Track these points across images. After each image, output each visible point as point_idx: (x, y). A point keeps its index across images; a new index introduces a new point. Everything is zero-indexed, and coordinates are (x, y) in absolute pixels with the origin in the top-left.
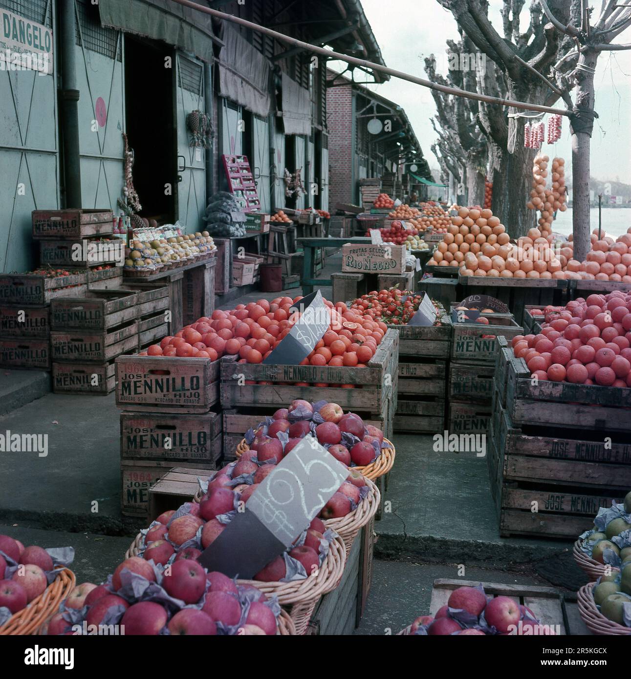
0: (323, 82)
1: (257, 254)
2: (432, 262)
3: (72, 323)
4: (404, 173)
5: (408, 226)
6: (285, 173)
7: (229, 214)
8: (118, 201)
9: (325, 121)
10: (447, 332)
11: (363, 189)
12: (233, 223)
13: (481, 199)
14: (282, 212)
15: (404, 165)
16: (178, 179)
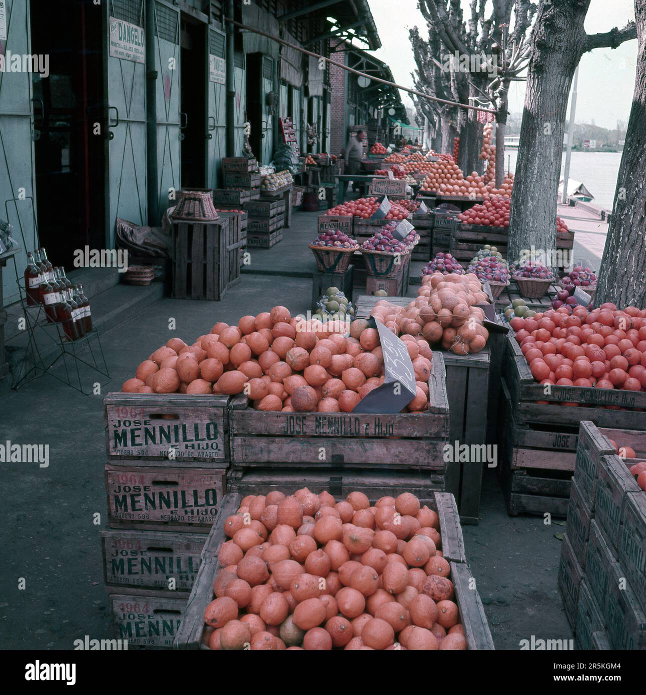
0: (328, 49)
1: (301, 185)
2: (423, 188)
3: (253, 214)
4: (382, 117)
5: (401, 168)
6: (308, 126)
7: (290, 158)
8: (243, 152)
9: (329, 80)
10: (432, 216)
12: (292, 165)
13: (452, 147)
14: (310, 156)
15: (382, 110)
16: (262, 136)
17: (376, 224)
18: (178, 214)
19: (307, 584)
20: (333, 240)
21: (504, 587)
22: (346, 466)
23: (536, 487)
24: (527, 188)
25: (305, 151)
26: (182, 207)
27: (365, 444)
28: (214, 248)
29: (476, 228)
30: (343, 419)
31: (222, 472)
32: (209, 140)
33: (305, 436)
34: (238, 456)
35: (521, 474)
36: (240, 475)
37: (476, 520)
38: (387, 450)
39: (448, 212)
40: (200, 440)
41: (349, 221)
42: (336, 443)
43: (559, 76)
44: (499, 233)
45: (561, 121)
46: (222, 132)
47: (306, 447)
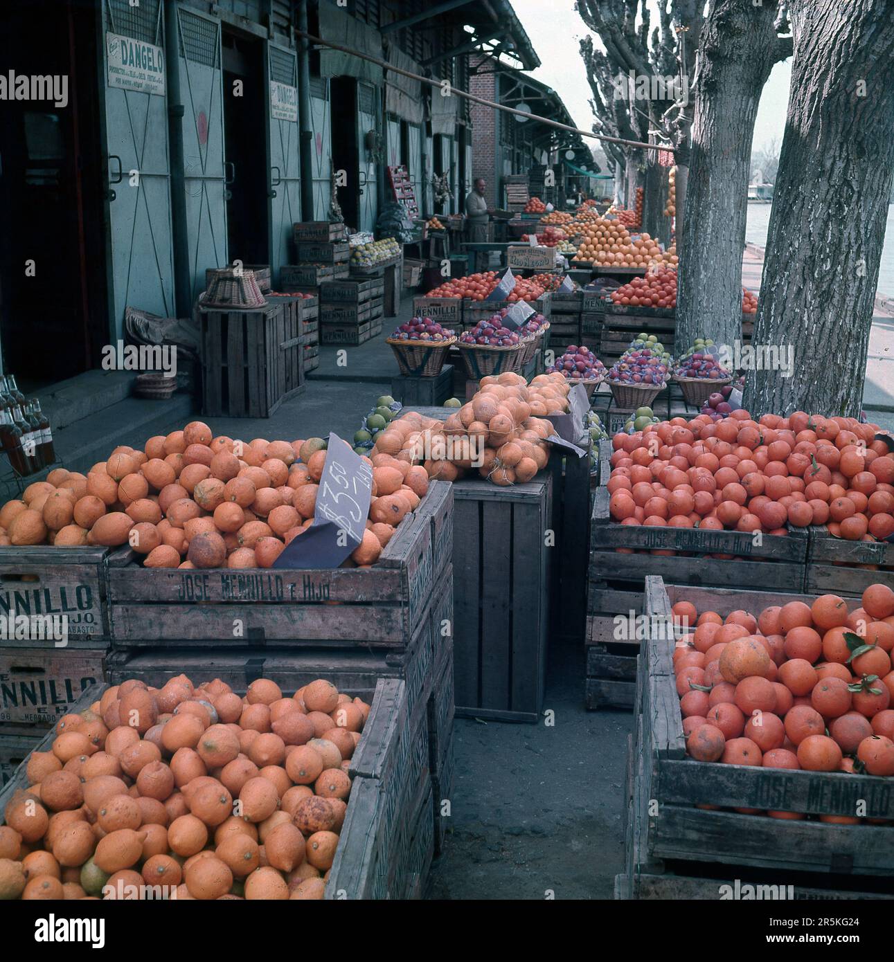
0: (466, 70)
1: (419, 258)
2: (575, 258)
3: (335, 298)
4: (557, 163)
5: (559, 232)
6: (434, 177)
7: (400, 222)
8: (328, 214)
9: (468, 114)
10: (581, 295)
11: (508, 188)
12: (403, 231)
14: (436, 219)
15: (557, 152)
16: (360, 192)
17: (494, 307)
18: (210, 300)
19: (117, 809)
20: (419, 331)
21: (546, 811)
22: (268, 644)
23: (620, 670)
24: (698, 253)
25: (430, 210)
26: (215, 291)
27: (292, 612)
28: (258, 345)
29: (632, 310)
30: (259, 578)
31: (100, 654)
32: (273, 199)
33: (208, 601)
34: (120, 632)
35: (599, 652)
36: (123, 657)
37: (533, 716)
38: (323, 620)
39: (603, 290)
40: (70, 610)
41: (456, 305)
42: (252, 612)
43: (739, 96)
44: (665, 316)
45: (743, 160)
46: (295, 189)
47: (210, 619)
